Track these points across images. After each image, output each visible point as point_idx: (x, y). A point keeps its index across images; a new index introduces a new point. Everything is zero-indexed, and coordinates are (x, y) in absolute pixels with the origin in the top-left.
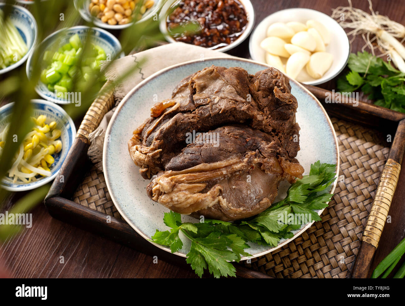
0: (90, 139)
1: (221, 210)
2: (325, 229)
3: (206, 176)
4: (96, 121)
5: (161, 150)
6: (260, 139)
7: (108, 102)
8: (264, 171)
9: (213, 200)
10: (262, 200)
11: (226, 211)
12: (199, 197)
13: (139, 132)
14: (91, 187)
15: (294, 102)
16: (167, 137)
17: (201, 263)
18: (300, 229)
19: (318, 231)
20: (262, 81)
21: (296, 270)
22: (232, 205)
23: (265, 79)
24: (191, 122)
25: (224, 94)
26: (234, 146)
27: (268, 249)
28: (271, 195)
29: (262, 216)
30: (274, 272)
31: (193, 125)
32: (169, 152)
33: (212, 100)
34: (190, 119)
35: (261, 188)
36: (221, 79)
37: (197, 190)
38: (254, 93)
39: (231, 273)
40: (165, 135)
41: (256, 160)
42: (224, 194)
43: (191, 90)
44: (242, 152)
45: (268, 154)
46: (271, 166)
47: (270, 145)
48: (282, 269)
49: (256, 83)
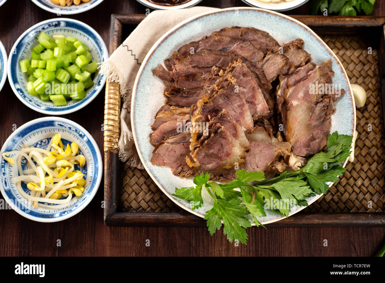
4: (117, 128)
21: (343, 193)
30: (326, 202)
48: (331, 197)
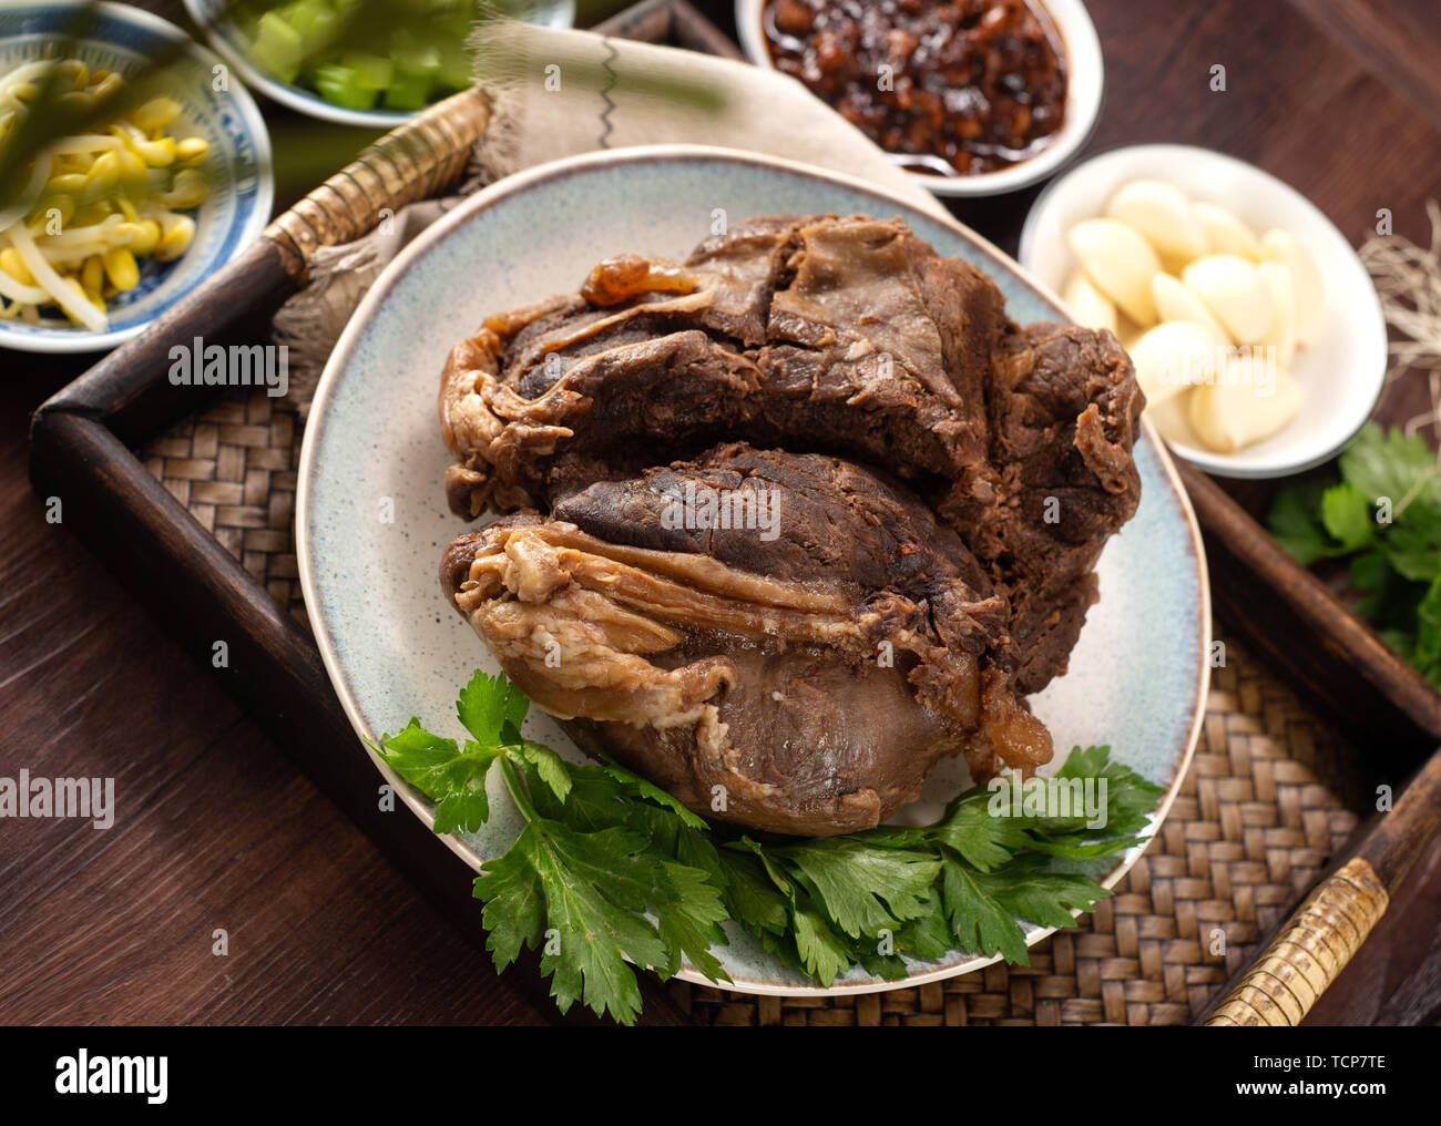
0: (314, 267)
1: (689, 760)
2: (1014, 1001)
3: (697, 606)
4: (369, 212)
5: (569, 432)
6: (949, 567)
7: (443, 166)
8: (912, 689)
9: (682, 710)
10: (856, 792)
11: (709, 771)
12: (634, 671)
13: (507, 329)
14: (229, 445)
15: (1129, 491)
16: (612, 399)
17: (525, 917)
18: (937, 963)
19: (985, 997)
20: (1047, 361)
22: (738, 760)
23: (1061, 360)
24: (726, 385)
25: (893, 340)
26: (849, 547)
27: (793, 982)
28: (894, 791)
29: (826, 849)
31: (729, 398)
32: (591, 454)
33: (841, 342)
34: (727, 371)
35: (874, 748)
36: (904, 283)
37: (638, 642)
38: (999, 392)
39: (621, 1010)
40: (606, 388)
41: (905, 635)
42: (728, 706)
43: (773, 269)
44: (866, 584)
45: (958, 637)
46: (949, 685)
47: (979, 605)
49: (1022, 359)
